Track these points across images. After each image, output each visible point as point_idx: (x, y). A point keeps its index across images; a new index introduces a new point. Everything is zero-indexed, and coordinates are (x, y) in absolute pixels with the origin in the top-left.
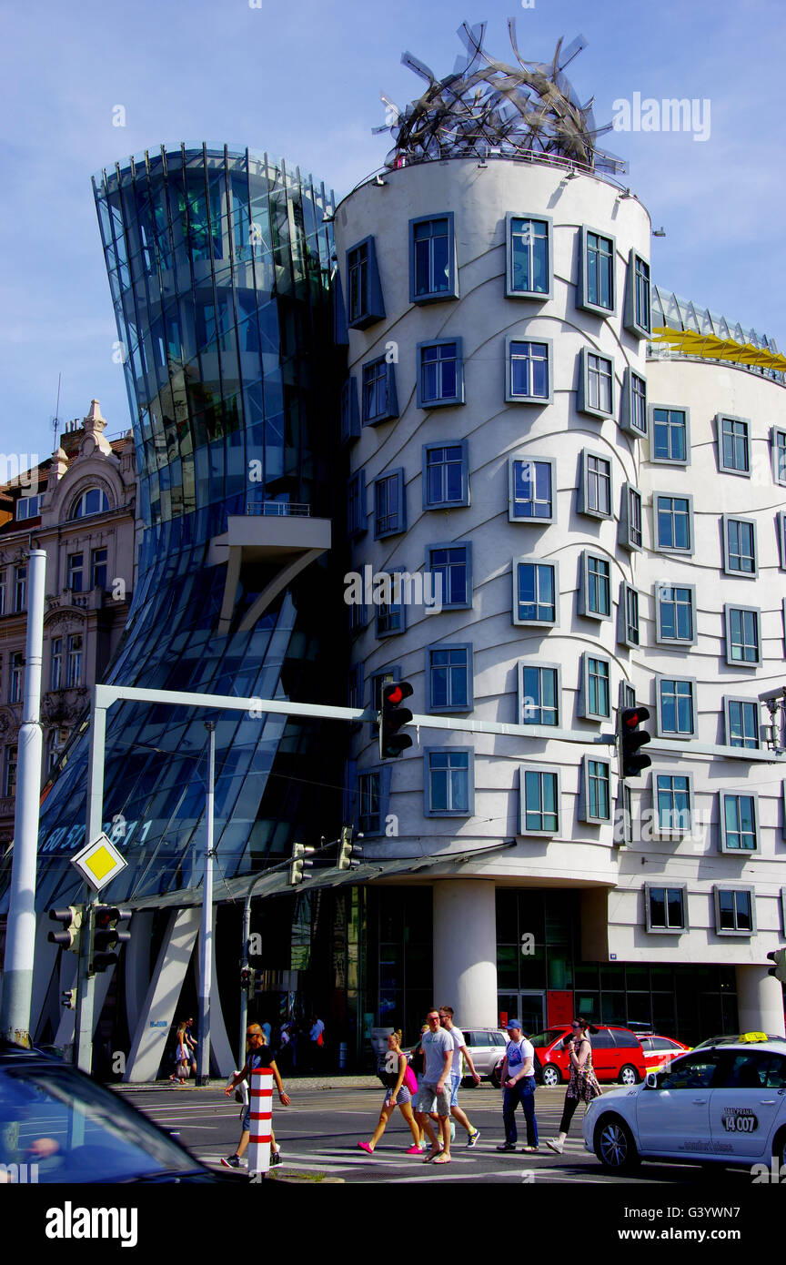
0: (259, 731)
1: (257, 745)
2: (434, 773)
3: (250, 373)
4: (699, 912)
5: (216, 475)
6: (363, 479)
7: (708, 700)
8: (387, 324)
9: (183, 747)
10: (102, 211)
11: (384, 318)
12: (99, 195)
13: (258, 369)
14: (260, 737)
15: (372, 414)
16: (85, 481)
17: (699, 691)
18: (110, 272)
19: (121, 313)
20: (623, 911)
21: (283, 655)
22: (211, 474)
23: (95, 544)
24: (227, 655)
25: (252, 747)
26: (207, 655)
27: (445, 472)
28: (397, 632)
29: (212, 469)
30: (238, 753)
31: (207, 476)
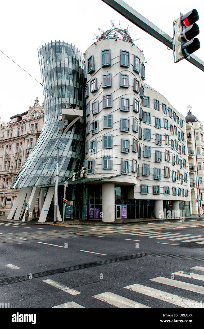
0: (67, 153)
1: (67, 155)
2: (104, 161)
3: (67, 84)
4: (150, 190)
5: (60, 103)
6: (89, 104)
7: (153, 151)
8: (96, 72)
9: (52, 155)
10: (39, 55)
11: (95, 71)
12: (39, 52)
13: (69, 83)
14: (68, 154)
15: (92, 90)
16: (35, 111)
17: (152, 149)
18: (40, 66)
19: (42, 74)
20: (137, 190)
21: (72, 138)
22: (59, 103)
23: (36, 122)
24: (61, 138)
25: (66, 156)
26: (57, 138)
27: (107, 100)
28: (97, 133)
29: (59, 102)
30: (63, 157)
31: (58, 104)
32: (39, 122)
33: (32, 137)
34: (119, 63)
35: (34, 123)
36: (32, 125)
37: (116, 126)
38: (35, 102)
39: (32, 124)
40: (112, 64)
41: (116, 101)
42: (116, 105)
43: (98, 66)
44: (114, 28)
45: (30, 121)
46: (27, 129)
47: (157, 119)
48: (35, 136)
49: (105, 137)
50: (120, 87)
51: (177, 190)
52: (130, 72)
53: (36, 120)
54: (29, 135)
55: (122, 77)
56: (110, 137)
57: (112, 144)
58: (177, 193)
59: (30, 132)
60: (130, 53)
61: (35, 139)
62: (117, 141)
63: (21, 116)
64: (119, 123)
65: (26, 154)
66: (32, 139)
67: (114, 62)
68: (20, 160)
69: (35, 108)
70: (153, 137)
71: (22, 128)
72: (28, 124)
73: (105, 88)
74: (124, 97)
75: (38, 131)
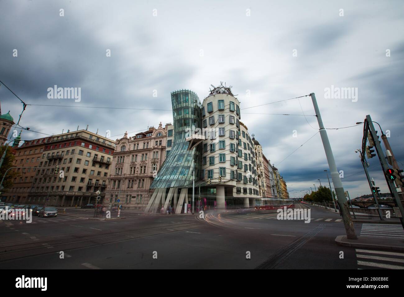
32: (162, 140)
33: (157, 150)
34: (229, 109)
35: (159, 140)
36: (157, 142)
37: (228, 148)
38: (159, 126)
39: (156, 140)
40: (225, 108)
41: (227, 132)
42: (227, 134)
43: (215, 109)
44: (222, 86)
45: (154, 138)
46: (152, 144)
47: (245, 144)
48: (160, 150)
49: (221, 155)
50: (230, 123)
51: (253, 191)
52: (234, 115)
53: (160, 139)
54: (154, 148)
55: (231, 117)
56: (224, 155)
57: (225, 160)
58: (253, 192)
59: (156, 147)
60: (235, 103)
61: (160, 152)
62: (228, 158)
63: (145, 134)
64: (229, 146)
65: (151, 162)
66: (157, 152)
67: (226, 108)
68: (145, 167)
69: (160, 129)
70: (243, 155)
71: (148, 143)
72: (153, 141)
73: (220, 123)
74: (232, 130)
75: (162, 147)
